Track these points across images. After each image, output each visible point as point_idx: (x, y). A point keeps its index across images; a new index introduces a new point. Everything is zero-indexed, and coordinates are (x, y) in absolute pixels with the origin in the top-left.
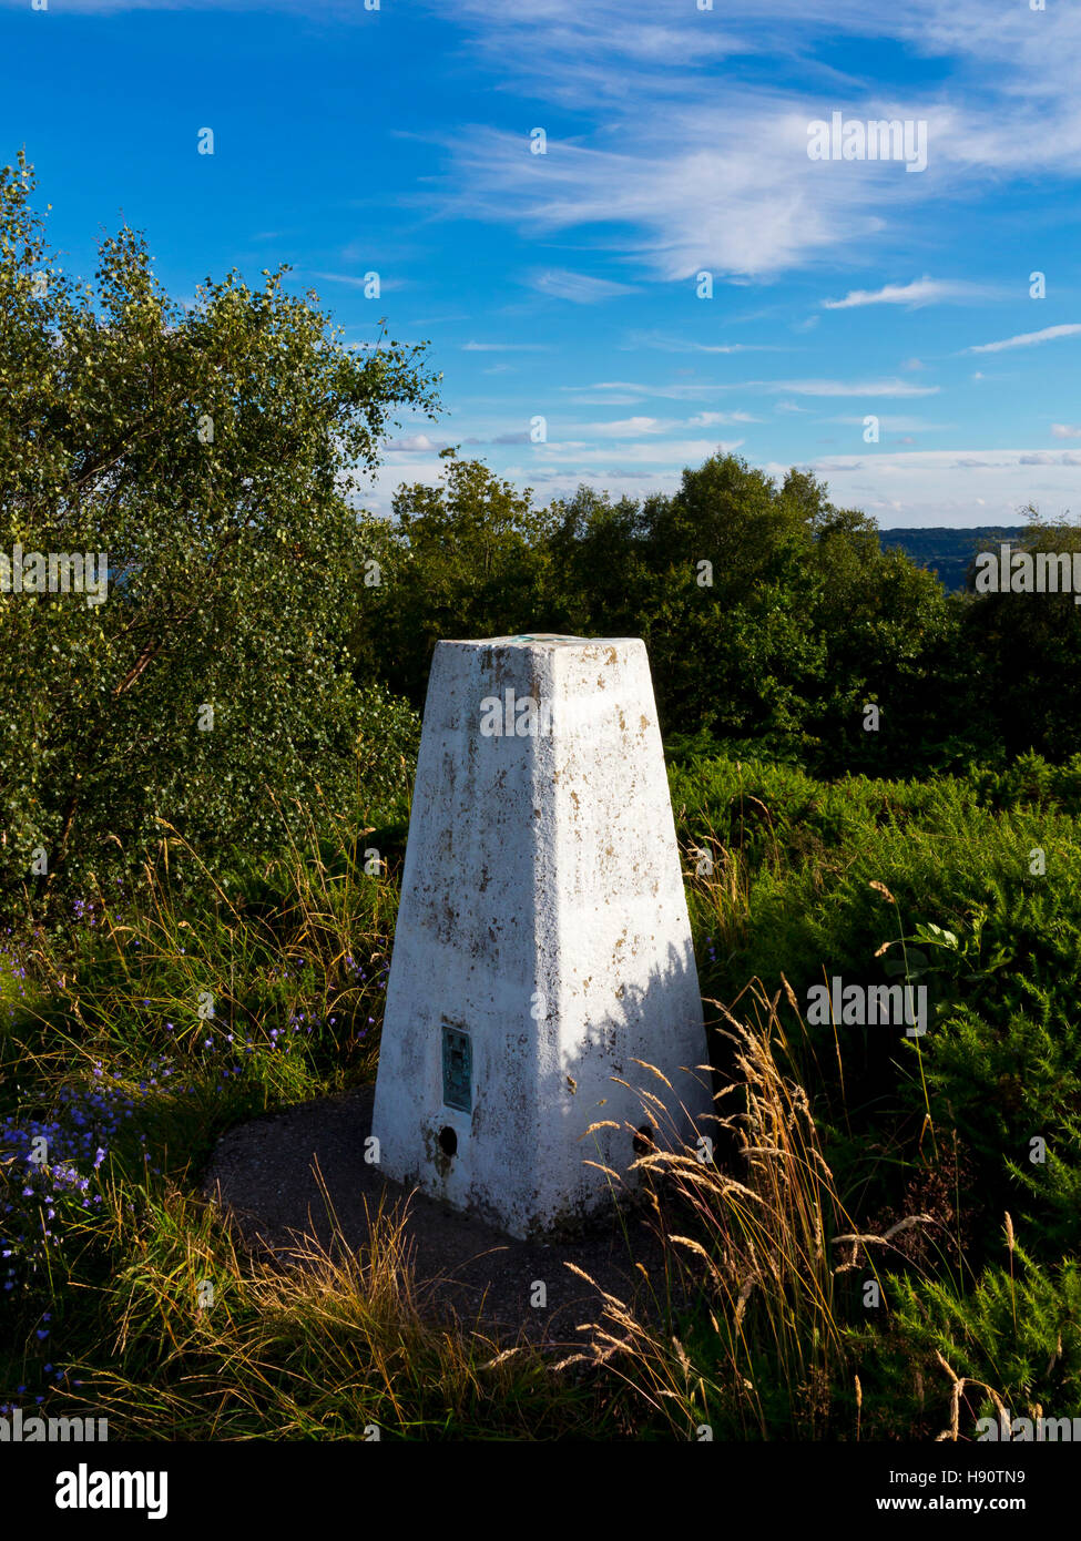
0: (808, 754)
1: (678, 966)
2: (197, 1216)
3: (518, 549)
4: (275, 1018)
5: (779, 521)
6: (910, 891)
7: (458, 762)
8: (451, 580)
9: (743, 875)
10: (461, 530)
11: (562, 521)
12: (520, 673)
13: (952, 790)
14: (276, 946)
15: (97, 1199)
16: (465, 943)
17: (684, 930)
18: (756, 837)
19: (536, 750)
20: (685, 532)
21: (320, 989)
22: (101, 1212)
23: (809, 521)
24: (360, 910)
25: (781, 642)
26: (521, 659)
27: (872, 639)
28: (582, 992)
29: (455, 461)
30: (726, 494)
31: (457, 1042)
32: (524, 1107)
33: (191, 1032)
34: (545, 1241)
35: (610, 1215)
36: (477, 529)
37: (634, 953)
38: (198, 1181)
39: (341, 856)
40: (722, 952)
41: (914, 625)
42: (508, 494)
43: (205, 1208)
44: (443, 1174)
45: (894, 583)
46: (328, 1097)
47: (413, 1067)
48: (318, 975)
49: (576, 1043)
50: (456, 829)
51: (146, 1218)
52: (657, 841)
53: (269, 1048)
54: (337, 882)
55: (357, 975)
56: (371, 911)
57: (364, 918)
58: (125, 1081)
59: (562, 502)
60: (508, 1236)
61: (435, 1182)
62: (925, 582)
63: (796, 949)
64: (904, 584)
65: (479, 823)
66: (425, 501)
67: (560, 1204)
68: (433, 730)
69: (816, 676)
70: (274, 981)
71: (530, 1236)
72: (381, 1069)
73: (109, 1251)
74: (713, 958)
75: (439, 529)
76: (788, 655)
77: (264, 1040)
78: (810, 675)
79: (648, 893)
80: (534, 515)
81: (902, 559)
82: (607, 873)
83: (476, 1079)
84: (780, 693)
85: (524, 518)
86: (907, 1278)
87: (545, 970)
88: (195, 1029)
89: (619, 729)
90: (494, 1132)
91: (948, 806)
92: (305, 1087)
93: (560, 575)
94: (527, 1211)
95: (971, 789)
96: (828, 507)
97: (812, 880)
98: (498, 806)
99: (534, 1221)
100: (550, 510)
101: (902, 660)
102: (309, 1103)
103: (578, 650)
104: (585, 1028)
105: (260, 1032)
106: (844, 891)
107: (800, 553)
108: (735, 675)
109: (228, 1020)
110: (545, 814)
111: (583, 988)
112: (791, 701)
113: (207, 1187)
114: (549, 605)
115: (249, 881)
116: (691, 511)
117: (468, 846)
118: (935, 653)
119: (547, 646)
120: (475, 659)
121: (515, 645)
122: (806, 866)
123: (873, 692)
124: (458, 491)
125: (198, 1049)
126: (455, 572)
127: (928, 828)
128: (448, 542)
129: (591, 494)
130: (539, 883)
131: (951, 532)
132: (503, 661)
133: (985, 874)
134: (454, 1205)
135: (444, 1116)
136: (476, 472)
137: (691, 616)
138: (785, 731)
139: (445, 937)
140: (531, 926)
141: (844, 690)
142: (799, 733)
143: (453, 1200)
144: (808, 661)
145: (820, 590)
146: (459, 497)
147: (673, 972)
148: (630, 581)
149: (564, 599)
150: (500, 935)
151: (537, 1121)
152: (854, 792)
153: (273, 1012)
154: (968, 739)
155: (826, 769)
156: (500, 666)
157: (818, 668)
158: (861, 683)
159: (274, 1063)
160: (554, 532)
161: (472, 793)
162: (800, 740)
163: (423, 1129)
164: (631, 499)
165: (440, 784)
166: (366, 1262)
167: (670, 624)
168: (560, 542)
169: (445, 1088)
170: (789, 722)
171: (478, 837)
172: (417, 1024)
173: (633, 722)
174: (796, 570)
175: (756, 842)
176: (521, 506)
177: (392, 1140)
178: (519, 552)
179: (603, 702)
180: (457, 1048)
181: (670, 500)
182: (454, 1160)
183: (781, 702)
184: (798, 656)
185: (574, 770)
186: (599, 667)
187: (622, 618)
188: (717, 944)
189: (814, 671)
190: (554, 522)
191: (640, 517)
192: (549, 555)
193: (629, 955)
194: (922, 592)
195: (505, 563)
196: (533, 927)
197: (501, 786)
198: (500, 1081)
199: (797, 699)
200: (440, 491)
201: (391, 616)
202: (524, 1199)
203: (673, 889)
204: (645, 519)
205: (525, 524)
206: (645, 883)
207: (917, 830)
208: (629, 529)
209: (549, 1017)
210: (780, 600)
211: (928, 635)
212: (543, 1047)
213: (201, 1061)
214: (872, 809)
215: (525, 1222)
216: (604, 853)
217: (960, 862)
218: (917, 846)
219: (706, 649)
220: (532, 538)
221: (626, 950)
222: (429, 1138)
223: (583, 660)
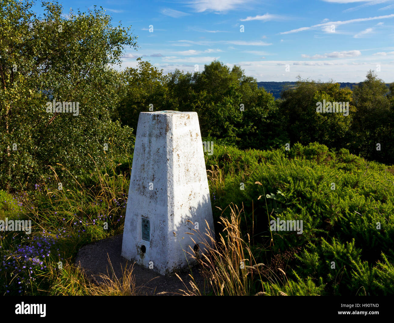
0: (238, 143)
1: (205, 201)
2: (74, 271)
3: (159, 86)
4: (95, 216)
5: (231, 79)
6: (268, 181)
7: (146, 146)
8: (140, 94)
9: (223, 176)
10: (143, 80)
11: (171, 78)
12: (163, 121)
13: (278, 153)
14: (94, 196)
15: (45, 267)
16: (148, 195)
17: (207, 191)
18: (226, 166)
19: (168, 142)
20: (205, 82)
21: (107, 208)
22: (46, 270)
23: (239, 79)
24: (118, 186)
25: (231, 112)
26: (164, 117)
27: (255, 112)
28: (180, 208)
29: (141, 61)
30: (217, 72)
31: (146, 222)
32: (164, 239)
33: (71, 220)
34: (170, 276)
35: (188, 268)
36: (148, 80)
37: (194, 197)
38: (74, 261)
39: (112, 171)
40: (217, 197)
41: (266, 108)
42: (156, 71)
43: (76, 269)
44: (142, 258)
45: (261, 96)
46: (109, 238)
47: (133, 229)
48: (106, 204)
49: (178, 222)
50: (146, 164)
51: (59, 272)
52: (200, 167)
53: (93, 224)
54: (111, 178)
55: (117, 204)
56: (121, 186)
57: (119, 188)
58: (52, 234)
59: (171, 73)
60: (160, 274)
61: (140, 260)
62: (269, 97)
63: (237, 196)
64: (264, 97)
65: (152, 163)
66: (133, 72)
67: (174, 265)
68: (139, 137)
69: (240, 122)
70: (94, 206)
71: (166, 274)
72: (124, 230)
73: (49, 281)
74: (215, 199)
75: (137, 80)
76: (232, 116)
77: (91, 222)
78: (238, 121)
79: (198, 182)
80: (163, 77)
81: (263, 90)
82: (187, 176)
83: (151, 232)
84: (230, 127)
85: (161, 77)
86: (268, 283)
87: (170, 202)
88: (72, 219)
89: (190, 137)
90: (156, 246)
91: (277, 157)
92: (103, 235)
93: (170, 93)
94: (165, 267)
95: (283, 153)
96: (244, 76)
97: (241, 177)
98: (157, 158)
99: (167, 270)
100: (168, 75)
101: (263, 118)
102: (104, 239)
103: (179, 115)
104: (181, 218)
105: (90, 220)
106: (251, 181)
107: (236, 88)
108: (218, 121)
109: (81, 217)
110: (170, 160)
111: (180, 207)
112: (233, 129)
113: (76, 263)
114: (168, 101)
115: (86, 178)
116: (207, 76)
117: (149, 169)
118: (272, 116)
119: (171, 114)
120: (151, 118)
121: (162, 113)
122: (240, 174)
123: (255, 126)
124: (142, 70)
125: (72, 225)
126: (141, 92)
127: (272, 163)
128: (139, 84)
129: (179, 71)
130: (168, 179)
131: (276, 83)
132: (159, 118)
133: (288, 176)
134: (145, 266)
135: (141, 242)
136: (147, 64)
137: (206, 105)
138: (231, 137)
139: (142, 194)
140: (166, 191)
141: (247, 126)
142: (235, 137)
143: (145, 265)
144: (237, 118)
145: (241, 98)
146: (142, 71)
147: (204, 203)
148: (190, 95)
149: (172, 100)
150: (158, 193)
151: (168, 243)
152: (252, 154)
153: (94, 214)
154: (280, 139)
155: (243, 147)
156: (158, 119)
157: (240, 119)
158: (252, 124)
159: (94, 229)
160: (169, 81)
161: (150, 154)
162: (235, 139)
163: (137, 246)
164: (190, 73)
165: (141, 152)
166: (122, 282)
167: (200, 107)
168: (171, 85)
169: (143, 235)
170: (232, 134)
171: (152, 166)
172: (135, 217)
173: (194, 135)
174: (235, 93)
175: (226, 167)
176: (160, 74)
177: (128, 249)
178: (159, 87)
179: (186, 129)
180: (146, 224)
181: (201, 73)
182: (145, 254)
183: (230, 129)
184: (235, 116)
185: (178, 148)
186: (185, 120)
187: (187, 105)
188: (216, 195)
189: (239, 121)
190: (169, 79)
191: (192, 78)
192: (168, 88)
193: (193, 198)
194: (268, 99)
195: (155, 90)
196: (167, 191)
197: (158, 152)
198: (158, 232)
199: (235, 128)
200: (137, 70)
201: (123, 104)
202: (164, 264)
203: (205, 180)
204: (194, 78)
205: (161, 79)
206: (197, 179)
207: (269, 164)
208: (189, 81)
209: (171, 215)
210: (230, 101)
211: (270, 111)
212: (170, 223)
213: (73, 228)
214: (256, 158)
215: (164, 270)
216: (186, 171)
217: (281, 173)
218: (269, 169)
219: (210, 114)
220: (163, 83)
221: (192, 197)
222: (138, 248)
223: (181, 118)
